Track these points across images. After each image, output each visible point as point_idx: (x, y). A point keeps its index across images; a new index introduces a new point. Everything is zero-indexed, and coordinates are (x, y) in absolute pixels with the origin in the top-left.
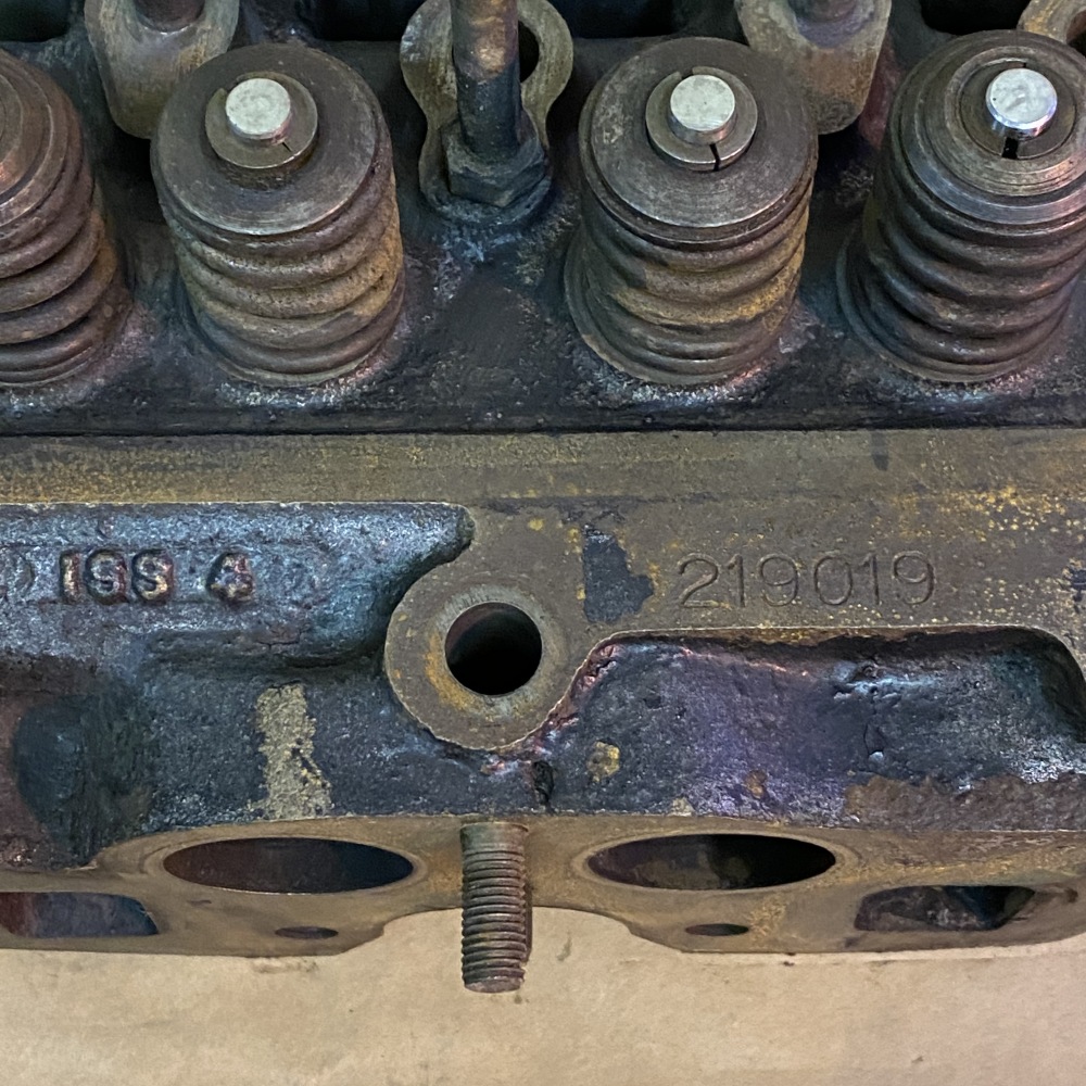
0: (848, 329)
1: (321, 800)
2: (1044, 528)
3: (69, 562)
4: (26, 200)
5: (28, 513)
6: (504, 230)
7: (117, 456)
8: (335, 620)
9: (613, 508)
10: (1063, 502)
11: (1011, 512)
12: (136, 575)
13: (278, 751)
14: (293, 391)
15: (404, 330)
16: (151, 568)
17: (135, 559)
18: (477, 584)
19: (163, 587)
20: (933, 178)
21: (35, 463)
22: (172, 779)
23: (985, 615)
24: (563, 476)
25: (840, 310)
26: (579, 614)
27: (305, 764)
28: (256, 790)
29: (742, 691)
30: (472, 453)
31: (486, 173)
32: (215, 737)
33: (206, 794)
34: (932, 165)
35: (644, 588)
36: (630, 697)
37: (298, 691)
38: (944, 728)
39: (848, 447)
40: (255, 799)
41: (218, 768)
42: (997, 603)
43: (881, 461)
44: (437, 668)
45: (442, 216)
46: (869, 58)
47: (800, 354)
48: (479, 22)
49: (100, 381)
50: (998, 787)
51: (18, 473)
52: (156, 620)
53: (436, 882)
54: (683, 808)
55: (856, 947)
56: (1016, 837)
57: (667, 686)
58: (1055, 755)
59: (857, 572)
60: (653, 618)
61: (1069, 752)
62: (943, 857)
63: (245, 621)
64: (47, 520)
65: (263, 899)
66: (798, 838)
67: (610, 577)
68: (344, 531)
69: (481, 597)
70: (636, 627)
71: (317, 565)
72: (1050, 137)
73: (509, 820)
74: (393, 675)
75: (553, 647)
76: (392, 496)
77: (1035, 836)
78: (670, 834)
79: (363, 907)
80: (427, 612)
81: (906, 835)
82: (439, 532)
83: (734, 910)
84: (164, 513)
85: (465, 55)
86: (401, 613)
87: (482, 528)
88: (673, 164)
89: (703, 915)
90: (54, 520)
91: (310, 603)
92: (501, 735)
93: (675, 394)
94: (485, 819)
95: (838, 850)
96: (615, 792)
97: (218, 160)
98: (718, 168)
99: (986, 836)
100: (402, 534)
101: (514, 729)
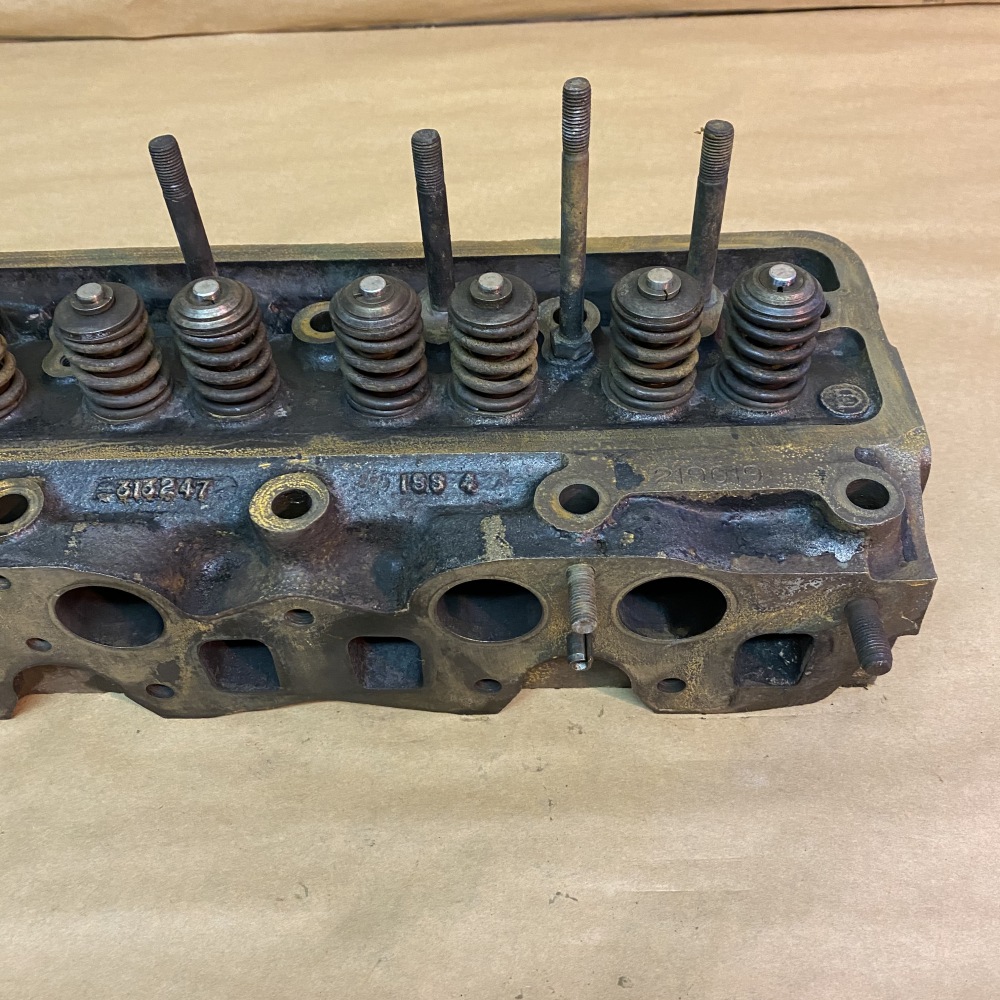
0: (718, 396)
1: (509, 553)
2: (805, 457)
3: (404, 476)
4: (400, 317)
5: (389, 458)
6: (576, 368)
7: (425, 439)
8: (511, 500)
9: (626, 453)
10: (812, 448)
11: (791, 452)
12: (431, 481)
13: (491, 539)
14: (494, 418)
15: (537, 401)
16: (438, 478)
17: (430, 476)
18: (572, 477)
19: (442, 486)
20: (751, 303)
21: (392, 442)
22: (445, 554)
23: (784, 486)
24: (604, 443)
25: (713, 390)
26: (614, 487)
27: (502, 541)
28: (481, 551)
29: (684, 520)
30: (567, 436)
31: (569, 343)
32: (463, 537)
33: (460, 557)
34: (750, 298)
35: (641, 478)
36: (637, 517)
37: (498, 517)
38: (770, 538)
39: (721, 432)
40: (481, 555)
41: (465, 547)
42: (789, 481)
43: (735, 436)
44: (556, 505)
45: (552, 365)
46: (717, 315)
47: (698, 406)
48: (572, 260)
49: (417, 419)
50: (796, 558)
51: (385, 445)
52: (438, 501)
53: (551, 629)
54: (662, 555)
55: (734, 705)
56: (806, 579)
57: (652, 514)
58: (819, 546)
59: (729, 472)
60: (645, 488)
61: (825, 544)
62: (774, 601)
63: (474, 501)
64: (396, 461)
65: (474, 647)
66: (711, 581)
67: (626, 475)
68: (515, 464)
69: (573, 482)
70: (638, 491)
71: (504, 478)
72: (795, 286)
73: (588, 562)
74: (538, 508)
75: (604, 498)
76: (535, 450)
77: (814, 578)
78: (656, 577)
79: (516, 657)
80: (551, 487)
81: (758, 577)
82: (554, 464)
83: (680, 662)
84: (443, 458)
85: (565, 280)
86: (540, 488)
87: (572, 460)
88: (649, 298)
89: (666, 668)
90: (399, 461)
91: (501, 493)
92: (584, 527)
93: (648, 418)
94: (578, 561)
95: (728, 594)
96: (633, 549)
97: (474, 301)
98: (667, 299)
99: (793, 578)
100: (539, 465)
101: (589, 525)
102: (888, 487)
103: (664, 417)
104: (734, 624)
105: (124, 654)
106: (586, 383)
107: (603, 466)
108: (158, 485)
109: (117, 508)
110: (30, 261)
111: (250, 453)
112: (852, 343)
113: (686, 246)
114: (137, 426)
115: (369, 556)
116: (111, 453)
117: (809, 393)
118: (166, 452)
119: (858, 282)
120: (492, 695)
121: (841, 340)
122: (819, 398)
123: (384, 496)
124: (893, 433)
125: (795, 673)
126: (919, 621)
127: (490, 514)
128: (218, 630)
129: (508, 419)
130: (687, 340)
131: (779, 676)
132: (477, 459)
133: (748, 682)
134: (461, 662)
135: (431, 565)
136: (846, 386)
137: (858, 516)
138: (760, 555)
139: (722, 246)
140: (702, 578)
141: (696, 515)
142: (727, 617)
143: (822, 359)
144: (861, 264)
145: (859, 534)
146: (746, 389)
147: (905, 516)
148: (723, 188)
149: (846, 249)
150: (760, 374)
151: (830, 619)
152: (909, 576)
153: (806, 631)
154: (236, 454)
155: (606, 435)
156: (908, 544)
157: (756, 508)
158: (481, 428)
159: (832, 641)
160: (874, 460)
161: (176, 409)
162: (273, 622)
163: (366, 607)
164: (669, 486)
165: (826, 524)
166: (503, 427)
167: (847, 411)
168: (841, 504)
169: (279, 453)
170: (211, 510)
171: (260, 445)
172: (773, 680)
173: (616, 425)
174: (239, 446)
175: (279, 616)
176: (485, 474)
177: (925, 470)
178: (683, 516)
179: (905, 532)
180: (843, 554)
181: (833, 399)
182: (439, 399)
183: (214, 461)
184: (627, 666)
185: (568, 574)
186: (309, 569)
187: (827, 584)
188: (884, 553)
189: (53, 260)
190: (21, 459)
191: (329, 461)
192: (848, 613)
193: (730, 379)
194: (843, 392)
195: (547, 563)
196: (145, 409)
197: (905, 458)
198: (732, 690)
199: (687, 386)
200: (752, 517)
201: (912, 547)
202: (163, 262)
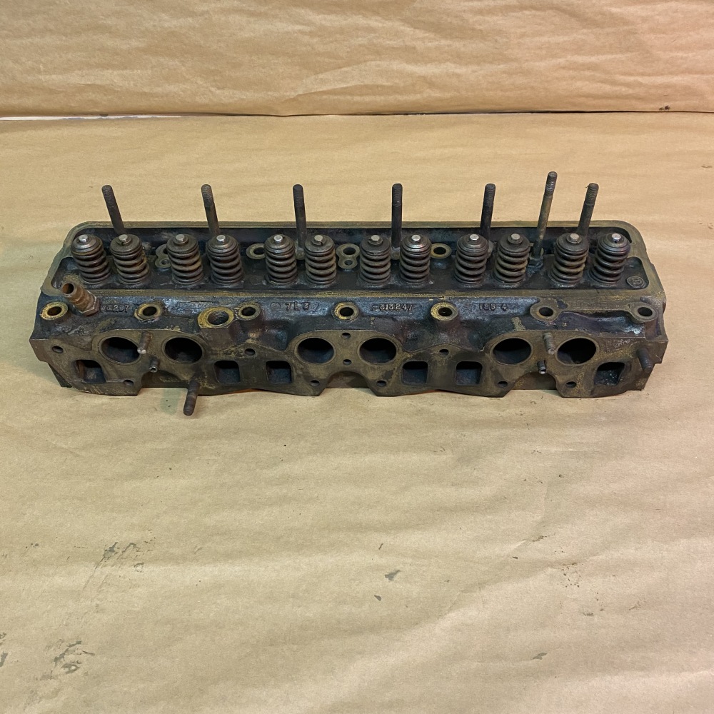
0: (591, 280)
1: (524, 328)
2: (623, 300)
3: (481, 304)
5: (474, 298)
6: (537, 269)
7: (487, 292)
8: (521, 312)
9: (561, 298)
10: (625, 297)
11: (618, 298)
12: (491, 306)
13: (516, 324)
14: (510, 285)
15: (524, 280)
16: (493, 305)
17: (490, 304)
19: (494, 308)
20: (605, 246)
21: (475, 293)
22: (499, 330)
24: (552, 294)
25: (589, 277)
26: (558, 308)
27: (520, 325)
28: (513, 328)
30: (538, 292)
32: (505, 324)
33: (506, 330)
35: (567, 306)
36: (567, 318)
37: (517, 318)
38: (612, 326)
39: (593, 291)
41: (507, 327)
42: (618, 307)
43: (598, 293)
44: (538, 314)
45: (530, 267)
47: (584, 282)
48: (541, 229)
51: (473, 294)
52: (494, 313)
53: (532, 360)
54: (577, 330)
55: (593, 394)
56: (624, 339)
57: (572, 317)
58: (628, 330)
59: (597, 304)
60: (568, 309)
61: (630, 329)
62: (612, 348)
63: (507, 312)
64: (478, 299)
65: (502, 367)
66: (592, 340)
67: (560, 304)
68: (521, 301)
69: (543, 306)
70: (566, 310)
71: (517, 306)
72: (621, 241)
73: (551, 332)
74: (532, 314)
75: (555, 312)
76: (528, 296)
77: (627, 339)
78: (574, 338)
79: (517, 371)
80: (535, 308)
81: (608, 339)
82: (535, 301)
83: (575, 374)
84: (494, 298)
85: (538, 237)
86: (531, 308)
87: (541, 299)
88: (571, 244)
89: (570, 377)
90: (479, 299)
91: (516, 311)
92: (549, 321)
93: (566, 286)
94: (547, 332)
95: (597, 345)
96: (567, 328)
97: (509, 243)
98: (577, 244)
99: (620, 339)
100: (529, 301)
101: (551, 320)
102: (652, 310)
103: (572, 286)
104: (598, 358)
105: (376, 367)
106: (542, 274)
107: (553, 301)
108: (395, 305)
109: (380, 313)
110: (316, 225)
111: (425, 296)
112: (637, 263)
113: (577, 225)
114: (381, 286)
115: (466, 333)
116: (375, 295)
117: (623, 279)
118: (395, 295)
119: (639, 241)
120: (503, 388)
121: (632, 261)
122: (626, 281)
123: (474, 311)
124: (653, 293)
125: (616, 381)
126: (662, 358)
127: (515, 317)
128: (413, 357)
129: (515, 285)
130: (582, 259)
131: (610, 382)
132: (507, 299)
133: (599, 385)
134: (496, 373)
135: (494, 333)
136: (636, 277)
137: (642, 319)
138: (609, 332)
139: (590, 226)
140: (589, 339)
141: (586, 319)
142: (595, 355)
143: (627, 268)
144: (639, 234)
145: (641, 324)
146: (601, 277)
147: (657, 320)
148: (593, 206)
149: (634, 228)
150: (607, 271)
151: (631, 356)
152: (659, 340)
153: (622, 361)
154: (420, 296)
155: (552, 292)
156: (658, 329)
157: (606, 317)
158: (506, 288)
159: (631, 366)
160: (647, 301)
161: (393, 281)
162: (434, 354)
163: (468, 349)
164: (577, 309)
165: (631, 321)
166: (513, 288)
167: (637, 285)
168: (636, 315)
169: (436, 296)
170: (415, 315)
171: (428, 293)
172: (608, 384)
173: (555, 288)
174: (421, 293)
175: (437, 352)
176: (509, 304)
177: (664, 306)
178: (582, 318)
179: (657, 326)
180: (637, 332)
181: (631, 281)
182: (488, 278)
183: (413, 298)
184: (556, 376)
185: (544, 336)
186: (449, 335)
187: (631, 342)
188: (650, 332)
189: (326, 225)
190: (344, 296)
191: (454, 299)
192: (638, 354)
193: (595, 273)
194: (635, 279)
195: (537, 333)
196: (384, 280)
197: (657, 301)
198: (593, 387)
199: (580, 275)
200: (605, 320)
201: (660, 331)
202: (369, 227)
